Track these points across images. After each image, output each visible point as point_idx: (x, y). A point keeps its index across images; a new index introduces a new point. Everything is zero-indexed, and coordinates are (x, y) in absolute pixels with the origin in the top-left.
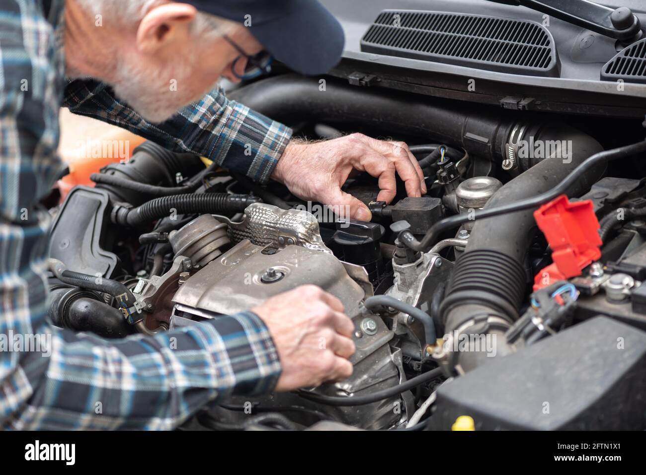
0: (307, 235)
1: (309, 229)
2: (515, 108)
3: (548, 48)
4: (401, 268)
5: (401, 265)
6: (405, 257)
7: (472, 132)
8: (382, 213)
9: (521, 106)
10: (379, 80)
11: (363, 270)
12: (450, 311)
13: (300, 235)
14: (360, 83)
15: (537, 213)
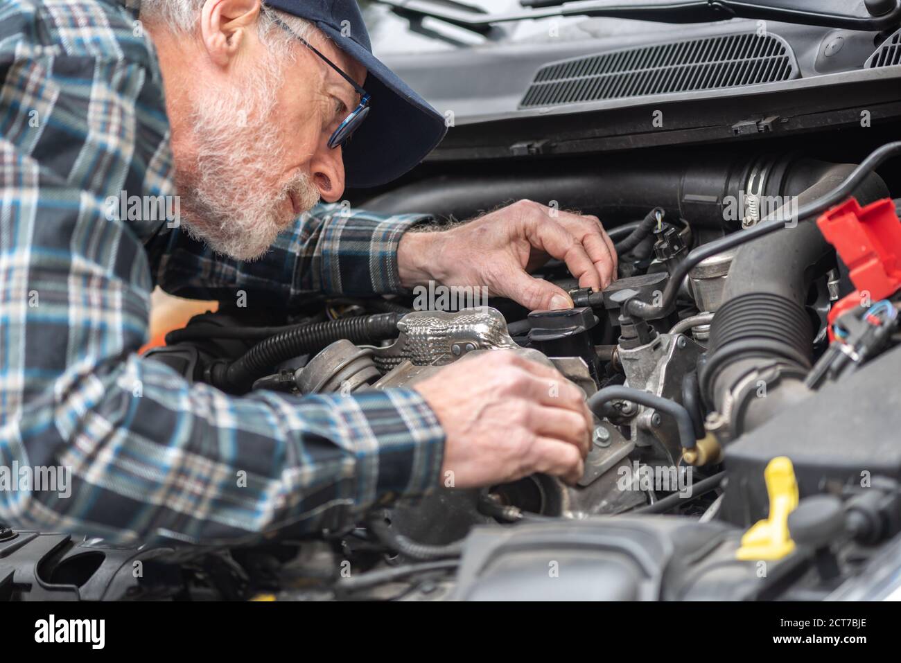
0: (492, 335)
1: (494, 327)
2: (755, 131)
3: (784, 56)
4: (632, 353)
5: (632, 348)
6: (636, 337)
7: (692, 192)
8: (588, 301)
9: (762, 127)
10: (554, 144)
11: (580, 361)
12: (718, 374)
13: (482, 336)
14: (529, 151)
15: (822, 219)
